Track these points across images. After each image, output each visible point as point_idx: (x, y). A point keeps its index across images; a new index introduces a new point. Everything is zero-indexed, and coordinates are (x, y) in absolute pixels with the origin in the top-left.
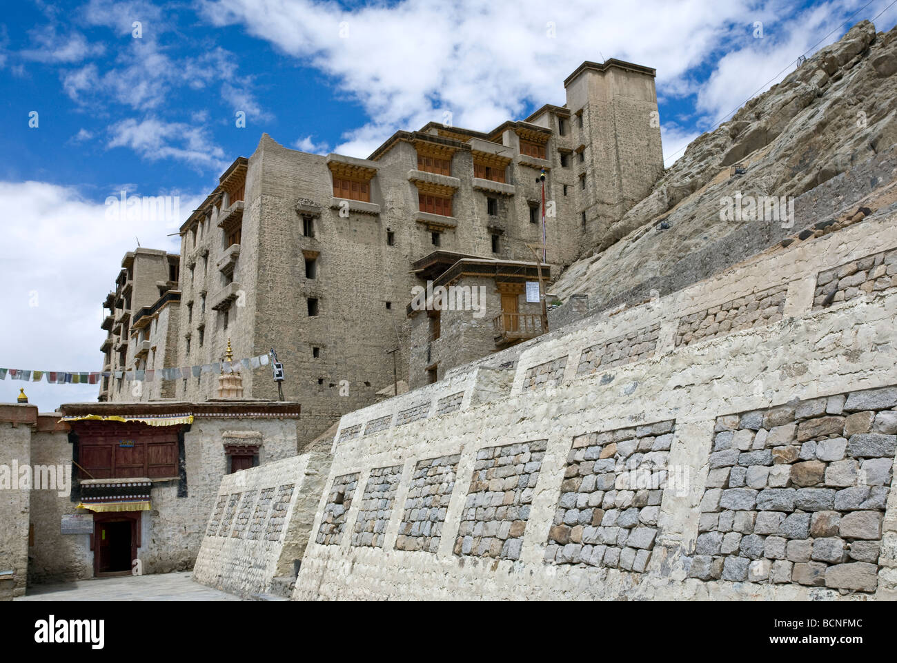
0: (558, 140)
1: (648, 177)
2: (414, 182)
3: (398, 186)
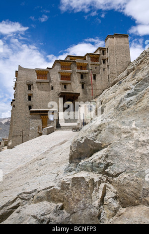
0: (102, 57)
1: (125, 65)
2: (59, 73)
3: (55, 74)
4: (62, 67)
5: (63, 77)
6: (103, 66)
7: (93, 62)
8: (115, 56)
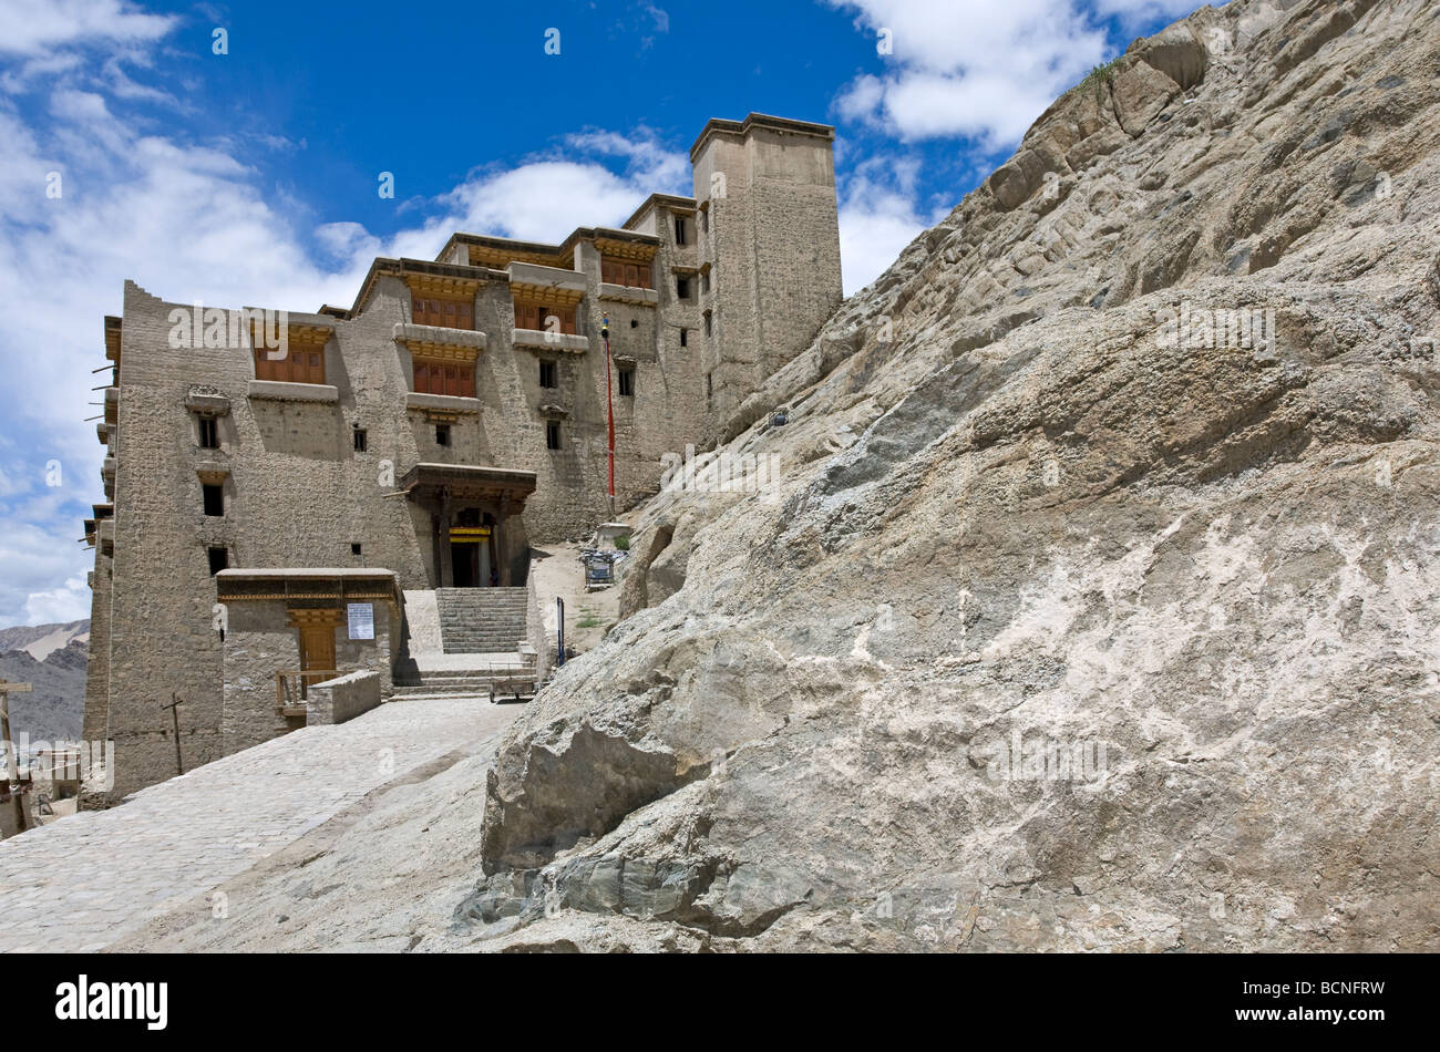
0: (672, 256)
1: (812, 314)
2: (403, 343)
3: (373, 352)
4: (422, 310)
5: (427, 373)
6: (676, 311)
7: (617, 289)
8: (751, 255)
